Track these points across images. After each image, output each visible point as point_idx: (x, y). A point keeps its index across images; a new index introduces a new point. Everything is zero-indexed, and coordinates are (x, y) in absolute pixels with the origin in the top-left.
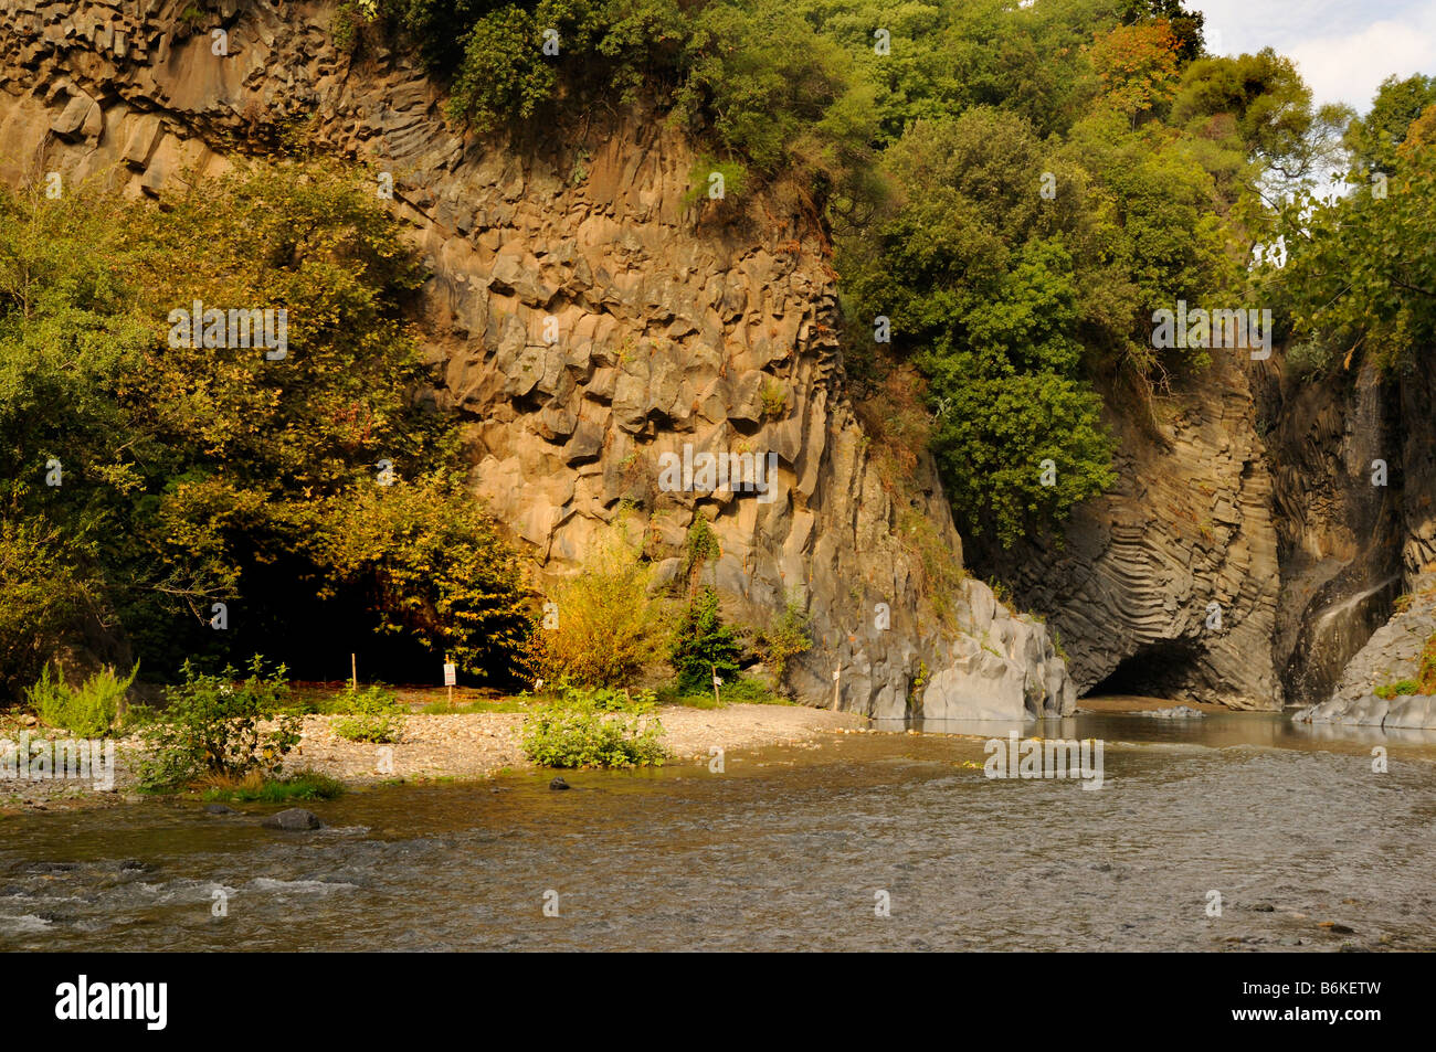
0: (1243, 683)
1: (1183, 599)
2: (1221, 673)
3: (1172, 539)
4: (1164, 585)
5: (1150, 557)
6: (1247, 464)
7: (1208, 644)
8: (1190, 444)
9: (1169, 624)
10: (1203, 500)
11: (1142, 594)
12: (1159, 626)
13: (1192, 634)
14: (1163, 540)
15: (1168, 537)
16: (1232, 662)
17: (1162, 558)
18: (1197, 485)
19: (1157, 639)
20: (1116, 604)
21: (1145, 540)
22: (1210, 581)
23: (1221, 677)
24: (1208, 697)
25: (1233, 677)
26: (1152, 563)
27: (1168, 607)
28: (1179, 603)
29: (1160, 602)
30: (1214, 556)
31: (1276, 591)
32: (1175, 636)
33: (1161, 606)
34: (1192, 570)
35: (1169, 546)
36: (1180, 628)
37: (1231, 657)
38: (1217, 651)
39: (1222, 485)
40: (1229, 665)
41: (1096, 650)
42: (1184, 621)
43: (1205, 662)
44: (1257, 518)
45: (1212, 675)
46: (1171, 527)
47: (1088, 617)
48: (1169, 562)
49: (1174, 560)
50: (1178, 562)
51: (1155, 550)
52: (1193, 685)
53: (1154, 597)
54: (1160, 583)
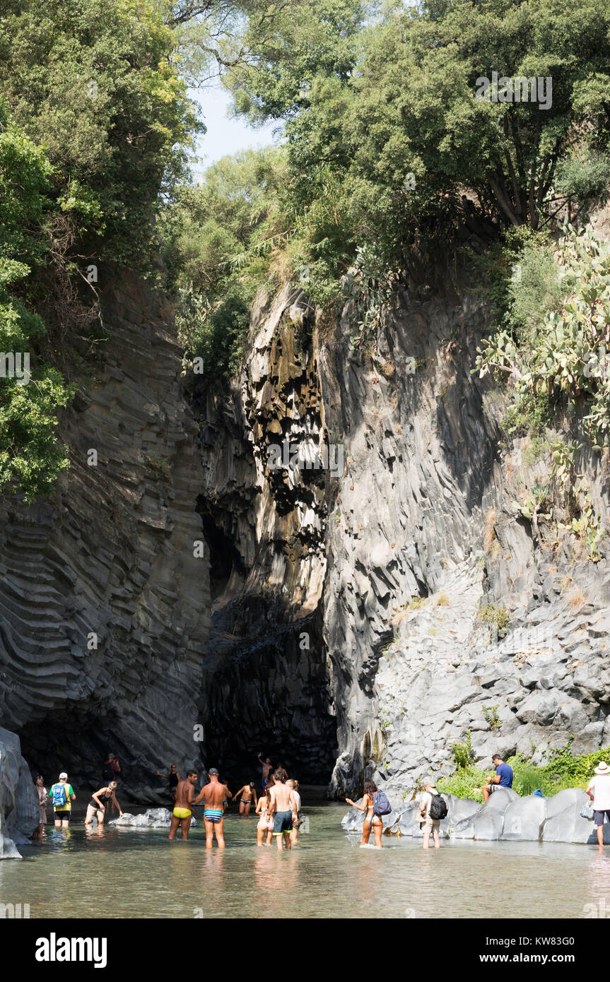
0: (160, 765)
2: (135, 753)
4: (73, 617)
5: (57, 573)
6: (180, 445)
7: (120, 706)
8: (107, 408)
9: (76, 678)
11: (42, 630)
12: (63, 682)
13: (104, 693)
14: (74, 547)
15: (81, 543)
16: (148, 735)
17: (71, 573)
19: (58, 701)
21: (51, 546)
22: (130, 613)
23: (133, 758)
25: (150, 757)
26: (60, 583)
27: (76, 651)
29: (66, 643)
30: (136, 576)
31: (206, 632)
32: (84, 696)
33: (67, 649)
34: (109, 597)
35: (81, 557)
36: (90, 684)
37: (148, 728)
38: (131, 719)
40: (146, 739)
42: (95, 671)
43: (114, 735)
44: (188, 526)
46: (86, 529)
48: (80, 584)
49: (88, 580)
50: (90, 582)
51: (64, 564)
52: (92, 768)
53: (59, 635)
54: (68, 614)
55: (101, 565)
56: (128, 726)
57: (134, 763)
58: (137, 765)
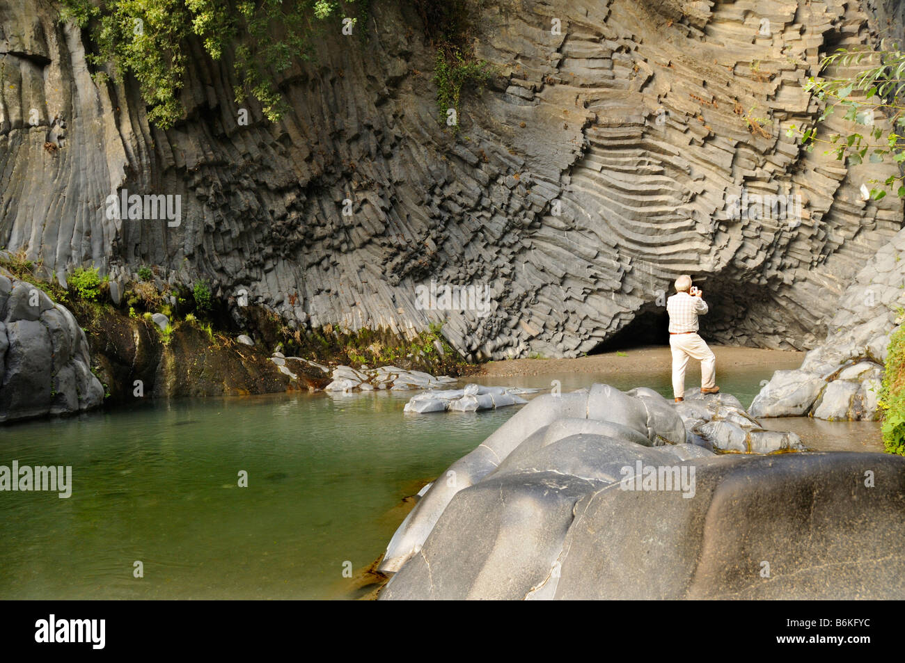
1: (722, 216)
2: (816, 314)
3: (699, 139)
4: (693, 199)
5: (663, 164)
6: (832, 37)
7: (787, 277)
9: (708, 252)
10: (757, 87)
11: (657, 214)
12: (694, 256)
13: (751, 264)
14: (685, 140)
15: (691, 135)
16: (830, 298)
17: (683, 164)
18: (747, 70)
20: (614, 230)
21: (649, 140)
23: (816, 318)
24: (807, 344)
26: (671, 172)
27: (701, 229)
28: (721, 223)
29: (688, 223)
30: (779, 159)
32: (719, 268)
33: (692, 228)
34: (739, 179)
35: (696, 149)
36: (726, 256)
37: (828, 292)
38: (806, 284)
39: (786, 64)
41: (592, 292)
42: (735, 245)
43: (790, 300)
45: (804, 316)
46: (693, 122)
47: (570, 250)
48: (699, 171)
49: (710, 166)
50: (714, 168)
51: (671, 154)
52: (784, 329)
53: (677, 217)
54: (685, 198)
55: (722, 151)
56: (804, 291)
57: (818, 322)
58: (822, 324)
